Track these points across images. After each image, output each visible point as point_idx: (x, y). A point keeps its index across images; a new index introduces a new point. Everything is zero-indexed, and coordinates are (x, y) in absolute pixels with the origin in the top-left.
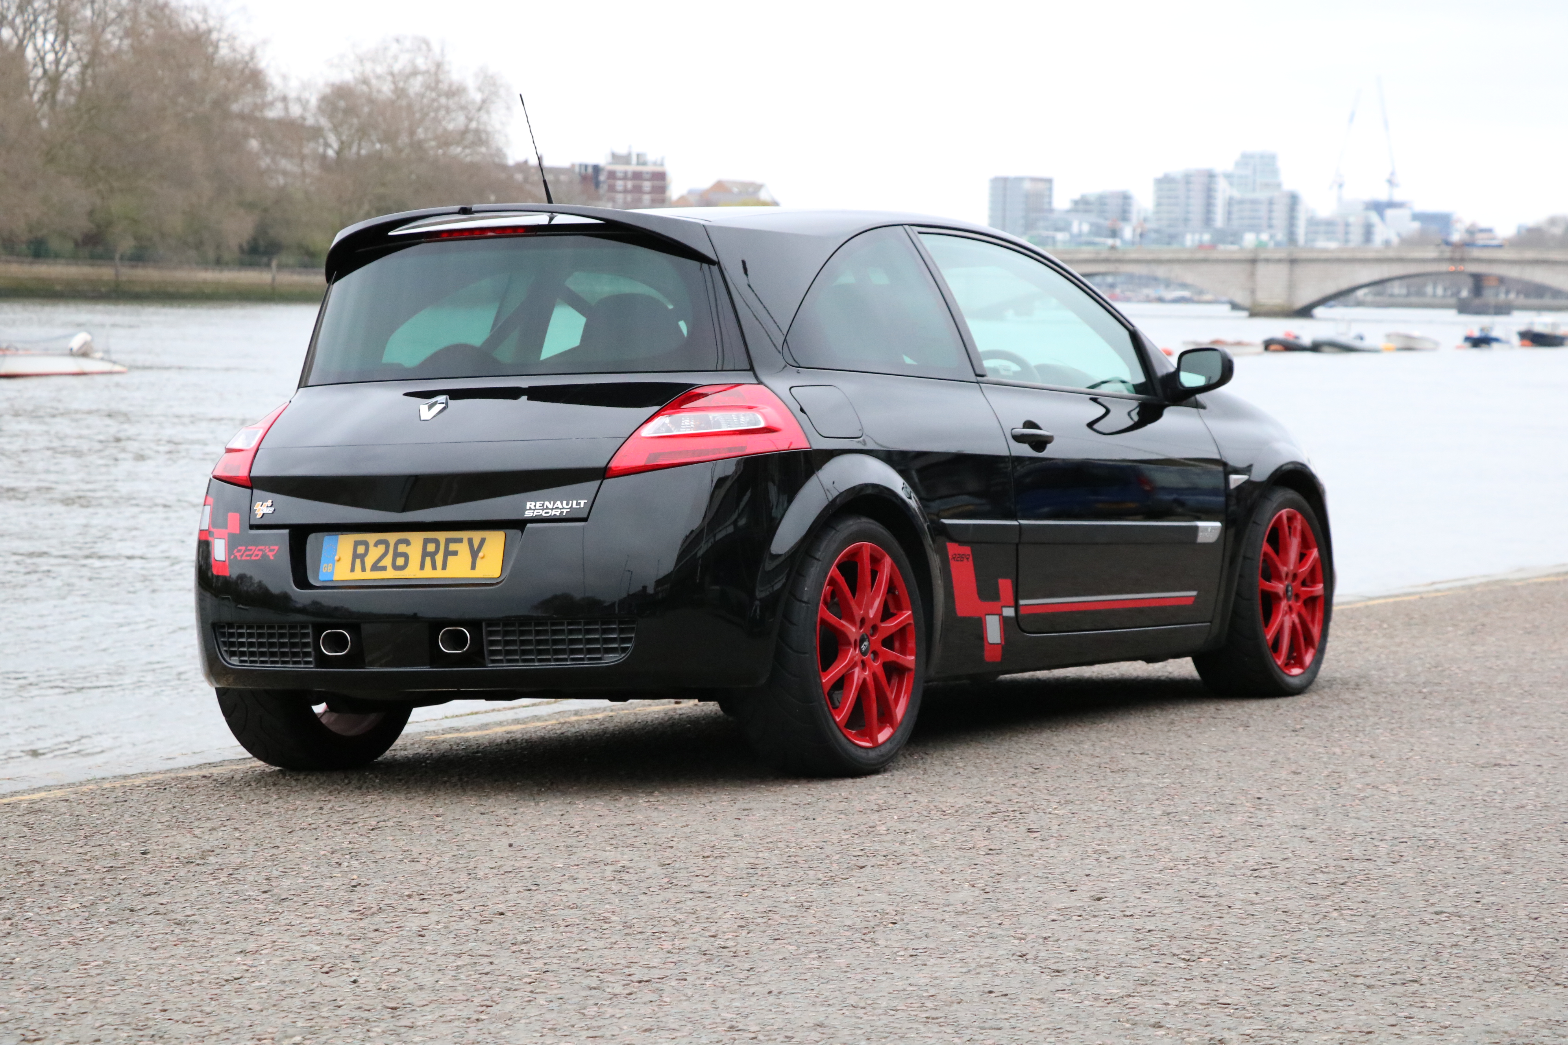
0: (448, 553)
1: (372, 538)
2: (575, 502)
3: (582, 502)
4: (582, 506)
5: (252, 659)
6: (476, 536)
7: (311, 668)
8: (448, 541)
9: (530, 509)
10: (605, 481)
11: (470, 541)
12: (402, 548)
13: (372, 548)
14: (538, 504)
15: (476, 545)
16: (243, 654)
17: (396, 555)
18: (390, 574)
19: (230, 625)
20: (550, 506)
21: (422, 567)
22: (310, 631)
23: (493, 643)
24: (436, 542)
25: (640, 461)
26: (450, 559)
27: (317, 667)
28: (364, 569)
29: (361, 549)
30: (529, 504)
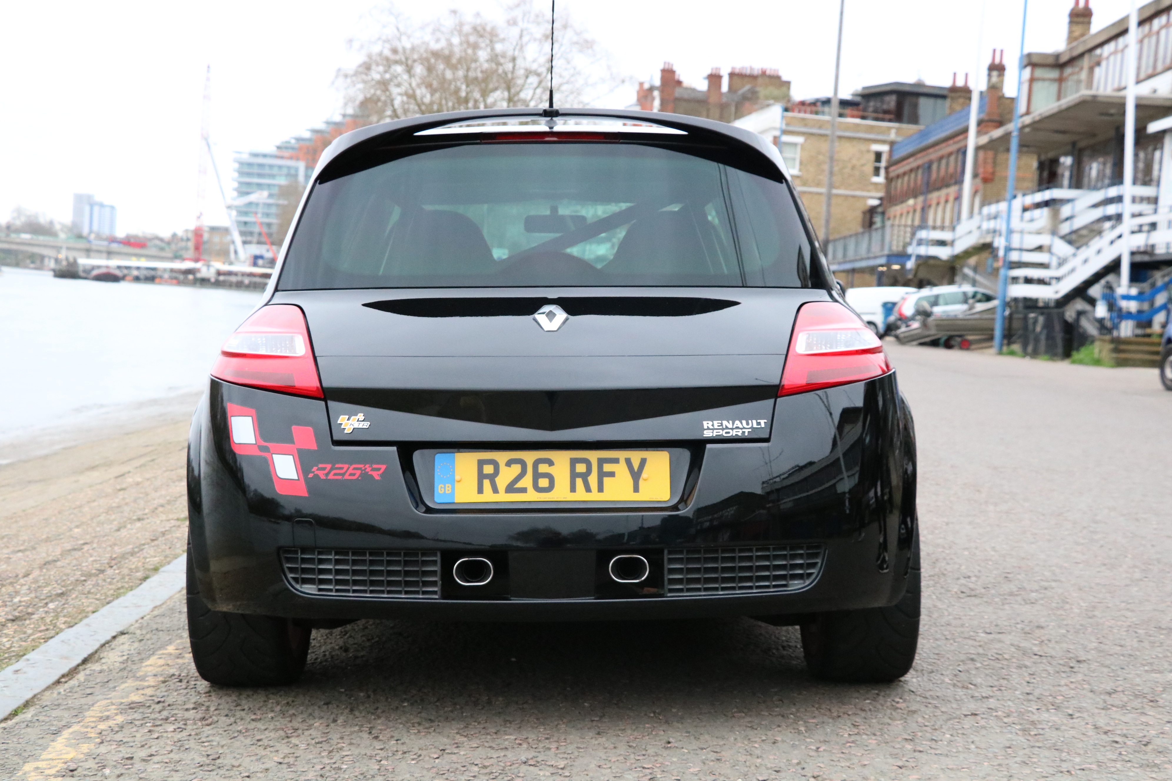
0: (602, 475)
1: (502, 457)
2: (754, 422)
4: (763, 425)
5: (337, 587)
6: (636, 456)
7: (435, 599)
8: (601, 462)
9: (708, 429)
10: (778, 399)
11: (628, 462)
12: (543, 468)
13: (503, 468)
14: (716, 423)
15: (636, 466)
16: (322, 581)
17: (537, 476)
18: (532, 496)
19: (304, 550)
20: (730, 426)
21: (573, 489)
22: (438, 558)
23: (672, 571)
24: (588, 463)
25: (802, 381)
26: (606, 480)
27: (443, 597)
28: (495, 490)
29: (488, 469)
30: (706, 424)
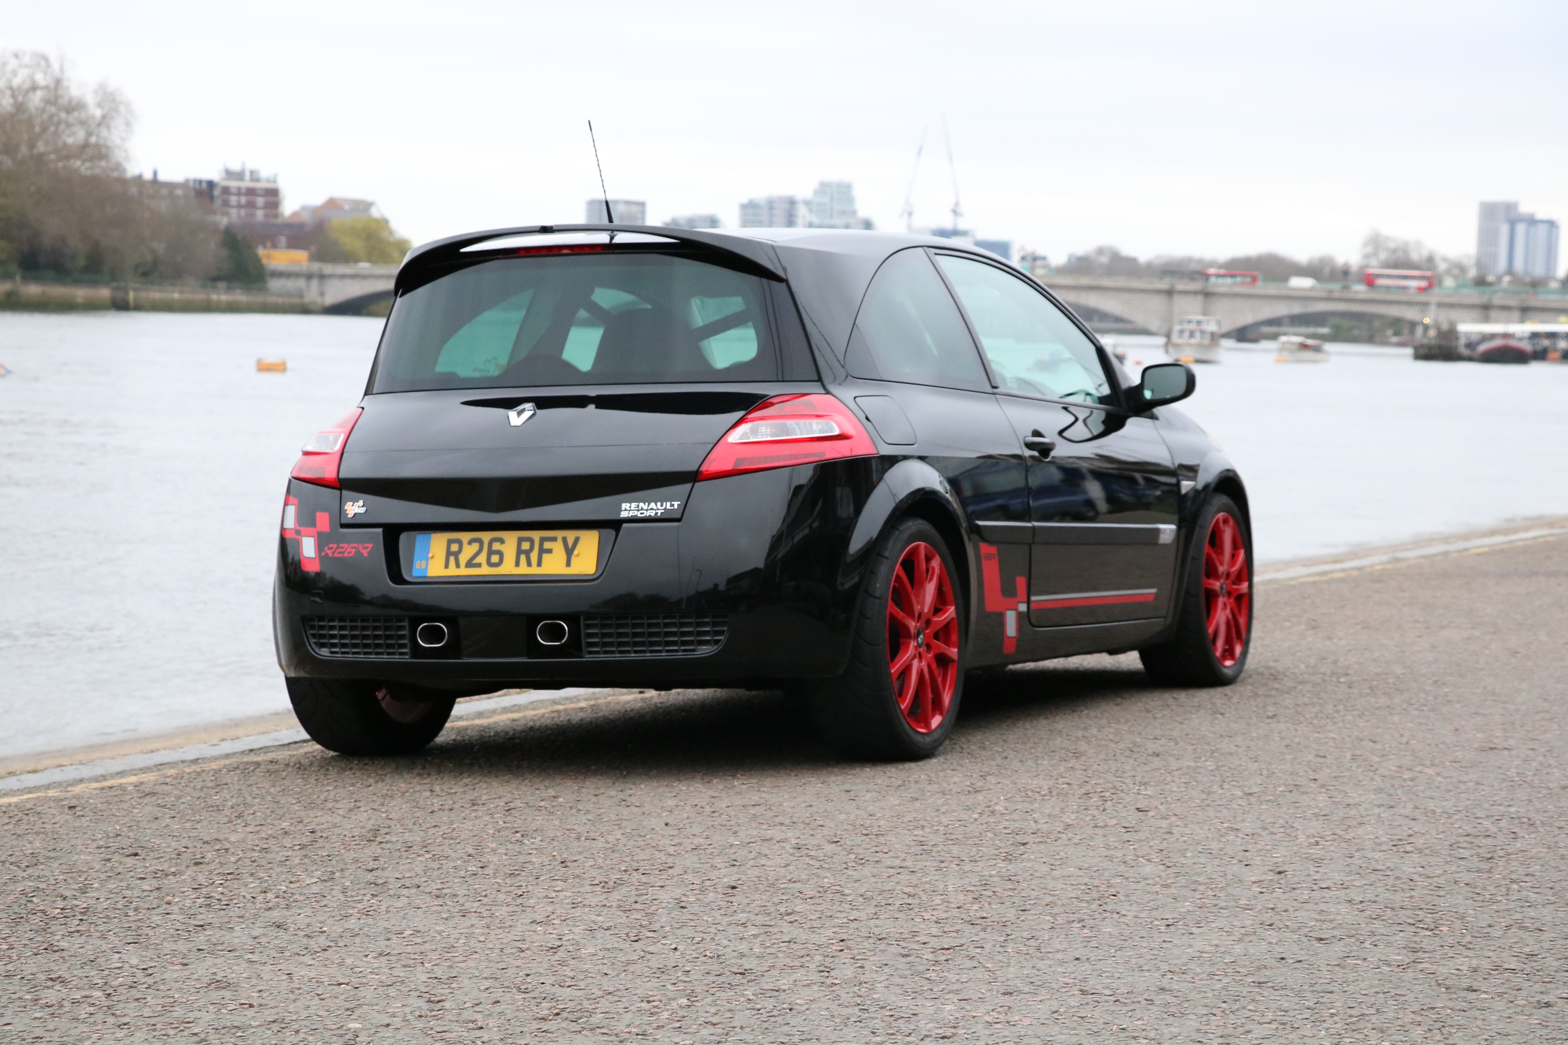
0: (542, 551)
1: (465, 536)
2: (669, 504)
3: (676, 504)
4: (676, 507)
5: (342, 650)
6: (571, 535)
7: (407, 659)
8: (543, 540)
9: (626, 510)
10: (697, 484)
11: (565, 540)
12: (496, 546)
13: (466, 546)
14: (634, 505)
15: (570, 544)
16: (334, 645)
17: (491, 552)
18: (485, 570)
19: (321, 619)
20: (645, 507)
21: (517, 564)
22: (406, 623)
23: (590, 635)
24: (531, 541)
25: (728, 466)
26: (545, 556)
27: (412, 657)
28: (458, 565)
29: (455, 547)
30: (625, 506)
